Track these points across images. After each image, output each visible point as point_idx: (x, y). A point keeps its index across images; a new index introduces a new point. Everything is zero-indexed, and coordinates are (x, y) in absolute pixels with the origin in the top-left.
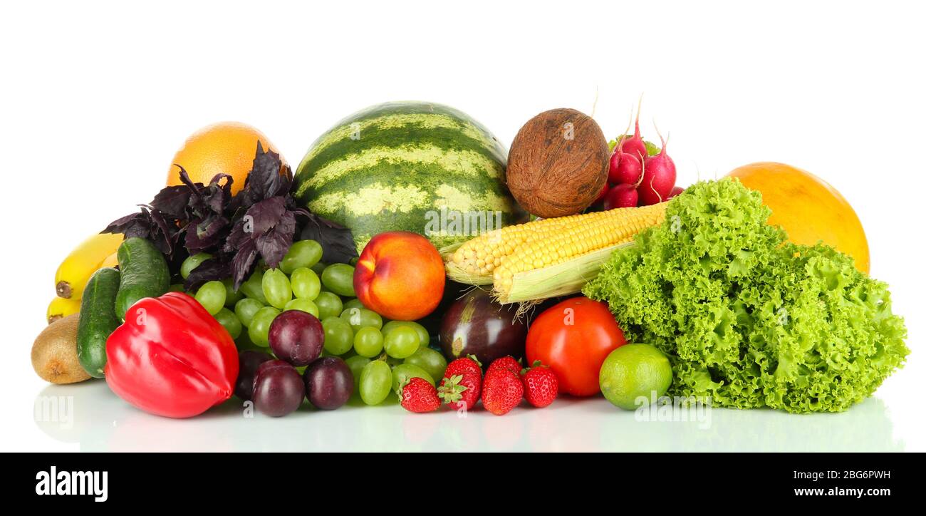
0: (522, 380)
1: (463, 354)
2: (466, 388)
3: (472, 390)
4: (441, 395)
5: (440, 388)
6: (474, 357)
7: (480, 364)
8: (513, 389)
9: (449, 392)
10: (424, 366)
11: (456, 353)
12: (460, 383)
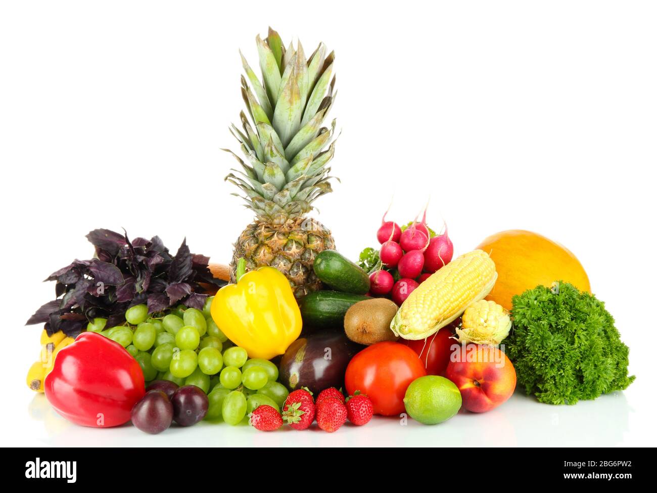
0: (347, 406)
1: (298, 387)
2: (304, 413)
3: (308, 414)
4: (285, 418)
5: (284, 413)
6: (306, 388)
7: (312, 394)
8: (340, 412)
9: (291, 416)
10: (271, 395)
11: (293, 386)
12: (299, 409)
